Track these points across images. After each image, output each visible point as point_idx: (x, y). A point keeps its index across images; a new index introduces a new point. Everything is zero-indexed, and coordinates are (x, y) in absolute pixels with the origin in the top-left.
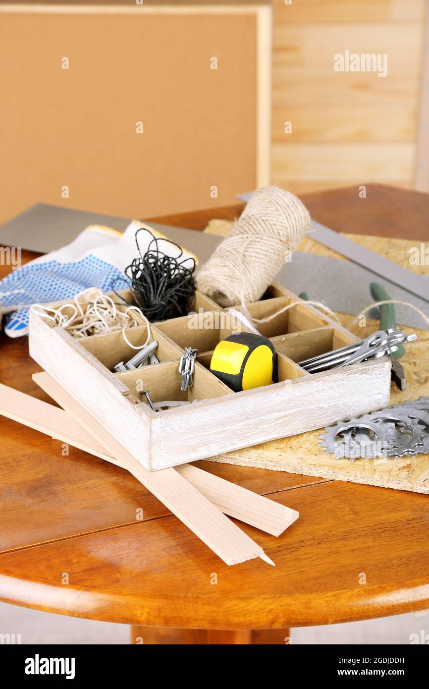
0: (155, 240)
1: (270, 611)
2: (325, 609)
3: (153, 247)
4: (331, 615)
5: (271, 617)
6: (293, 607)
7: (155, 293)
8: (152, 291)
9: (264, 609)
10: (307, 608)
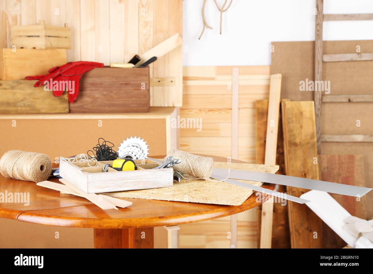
0: (105, 141)
1: (118, 222)
2: (136, 222)
3: (104, 144)
4: (138, 224)
5: (118, 224)
6: (125, 221)
7: (103, 156)
8: (102, 155)
9: (116, 222)
10: (130, 222)
